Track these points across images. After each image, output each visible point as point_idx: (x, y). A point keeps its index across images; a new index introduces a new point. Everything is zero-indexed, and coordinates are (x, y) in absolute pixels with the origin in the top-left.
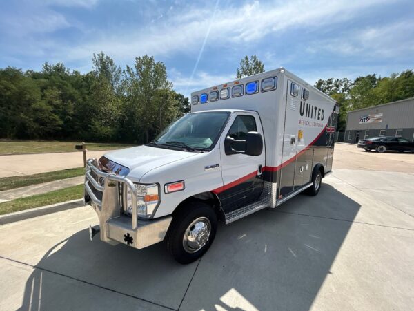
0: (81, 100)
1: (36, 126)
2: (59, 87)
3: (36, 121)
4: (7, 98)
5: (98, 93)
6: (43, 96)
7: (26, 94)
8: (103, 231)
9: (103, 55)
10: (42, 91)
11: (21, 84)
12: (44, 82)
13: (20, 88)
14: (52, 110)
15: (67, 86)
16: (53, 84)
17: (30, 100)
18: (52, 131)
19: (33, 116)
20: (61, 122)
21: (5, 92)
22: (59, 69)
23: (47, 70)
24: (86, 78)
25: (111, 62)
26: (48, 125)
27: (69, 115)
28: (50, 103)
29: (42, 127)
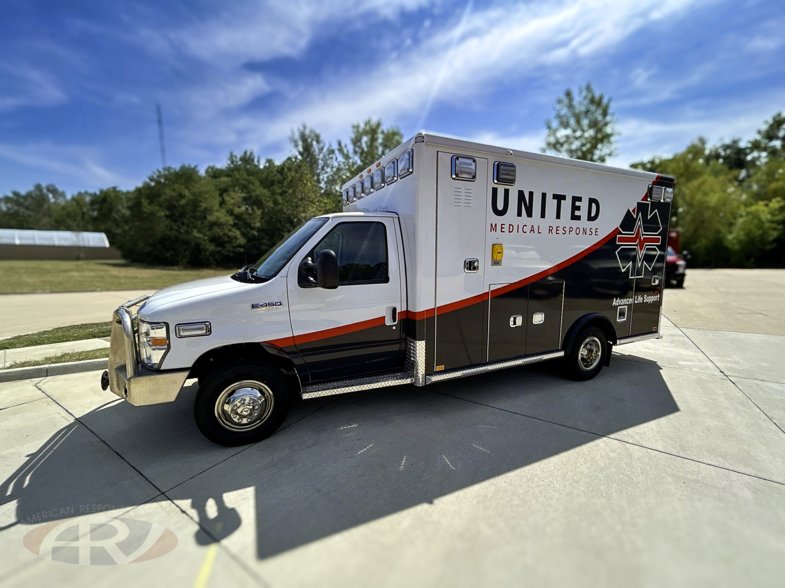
0: (271, 204)
1: (211, 247)
2: (244, 188)
3: (213, 240)
4: (180, 209)
5: (294, 192)
6: (222, 203)
7: (201, 201)
8: (112, 380)
9: (305, 127)
10: (221, 195)
11: (196, 188)
12: (224, 182)
13: (194, 194)
14: (232, 222)
15: (253, 184)
16: (236, 183)
17: (206, 209)
18: (231, 254)
19: (208, 233)
20: (242, 241)
21: (178, 201)
22: (247, 159)
23: (232, 162)
24: (281, 170)
25: (318, 138)
26: (227, 245)
27: (253, 229)
28: (231, 212)
29: (219, 248)
